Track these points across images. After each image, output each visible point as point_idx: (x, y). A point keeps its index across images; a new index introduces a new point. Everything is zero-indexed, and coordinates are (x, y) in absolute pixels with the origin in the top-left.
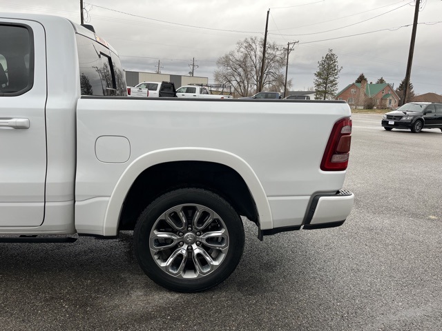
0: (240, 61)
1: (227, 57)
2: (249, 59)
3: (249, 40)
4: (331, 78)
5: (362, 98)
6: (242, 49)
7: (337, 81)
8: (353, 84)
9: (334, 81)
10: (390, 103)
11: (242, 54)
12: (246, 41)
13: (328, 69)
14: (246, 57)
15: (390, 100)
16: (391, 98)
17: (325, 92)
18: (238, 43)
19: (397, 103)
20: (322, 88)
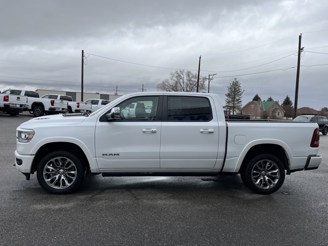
0: (173, 86)
1: (164, 83)
2: (179, 85)
3: (179, 72)
4: (237, 98)
5: (259, 111)
6: (174, 78)
7: (242, 99)
8: (252, 102)
9: (239, 99)
10: (279, 114)
11: (174, 82)
12: (177, 72)
13: (234, 91)
14: (177, 83)
15: (279, 113)
16: (279, 111)
17: (234, 107)
18: (171, 74)
19: (283, 115)
20: (231, 105)
